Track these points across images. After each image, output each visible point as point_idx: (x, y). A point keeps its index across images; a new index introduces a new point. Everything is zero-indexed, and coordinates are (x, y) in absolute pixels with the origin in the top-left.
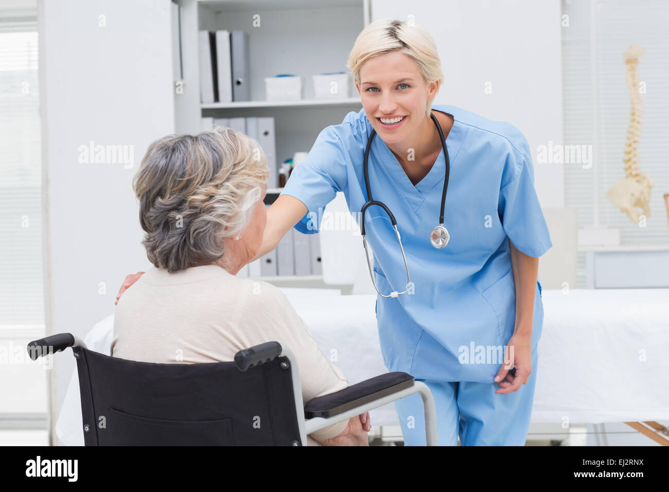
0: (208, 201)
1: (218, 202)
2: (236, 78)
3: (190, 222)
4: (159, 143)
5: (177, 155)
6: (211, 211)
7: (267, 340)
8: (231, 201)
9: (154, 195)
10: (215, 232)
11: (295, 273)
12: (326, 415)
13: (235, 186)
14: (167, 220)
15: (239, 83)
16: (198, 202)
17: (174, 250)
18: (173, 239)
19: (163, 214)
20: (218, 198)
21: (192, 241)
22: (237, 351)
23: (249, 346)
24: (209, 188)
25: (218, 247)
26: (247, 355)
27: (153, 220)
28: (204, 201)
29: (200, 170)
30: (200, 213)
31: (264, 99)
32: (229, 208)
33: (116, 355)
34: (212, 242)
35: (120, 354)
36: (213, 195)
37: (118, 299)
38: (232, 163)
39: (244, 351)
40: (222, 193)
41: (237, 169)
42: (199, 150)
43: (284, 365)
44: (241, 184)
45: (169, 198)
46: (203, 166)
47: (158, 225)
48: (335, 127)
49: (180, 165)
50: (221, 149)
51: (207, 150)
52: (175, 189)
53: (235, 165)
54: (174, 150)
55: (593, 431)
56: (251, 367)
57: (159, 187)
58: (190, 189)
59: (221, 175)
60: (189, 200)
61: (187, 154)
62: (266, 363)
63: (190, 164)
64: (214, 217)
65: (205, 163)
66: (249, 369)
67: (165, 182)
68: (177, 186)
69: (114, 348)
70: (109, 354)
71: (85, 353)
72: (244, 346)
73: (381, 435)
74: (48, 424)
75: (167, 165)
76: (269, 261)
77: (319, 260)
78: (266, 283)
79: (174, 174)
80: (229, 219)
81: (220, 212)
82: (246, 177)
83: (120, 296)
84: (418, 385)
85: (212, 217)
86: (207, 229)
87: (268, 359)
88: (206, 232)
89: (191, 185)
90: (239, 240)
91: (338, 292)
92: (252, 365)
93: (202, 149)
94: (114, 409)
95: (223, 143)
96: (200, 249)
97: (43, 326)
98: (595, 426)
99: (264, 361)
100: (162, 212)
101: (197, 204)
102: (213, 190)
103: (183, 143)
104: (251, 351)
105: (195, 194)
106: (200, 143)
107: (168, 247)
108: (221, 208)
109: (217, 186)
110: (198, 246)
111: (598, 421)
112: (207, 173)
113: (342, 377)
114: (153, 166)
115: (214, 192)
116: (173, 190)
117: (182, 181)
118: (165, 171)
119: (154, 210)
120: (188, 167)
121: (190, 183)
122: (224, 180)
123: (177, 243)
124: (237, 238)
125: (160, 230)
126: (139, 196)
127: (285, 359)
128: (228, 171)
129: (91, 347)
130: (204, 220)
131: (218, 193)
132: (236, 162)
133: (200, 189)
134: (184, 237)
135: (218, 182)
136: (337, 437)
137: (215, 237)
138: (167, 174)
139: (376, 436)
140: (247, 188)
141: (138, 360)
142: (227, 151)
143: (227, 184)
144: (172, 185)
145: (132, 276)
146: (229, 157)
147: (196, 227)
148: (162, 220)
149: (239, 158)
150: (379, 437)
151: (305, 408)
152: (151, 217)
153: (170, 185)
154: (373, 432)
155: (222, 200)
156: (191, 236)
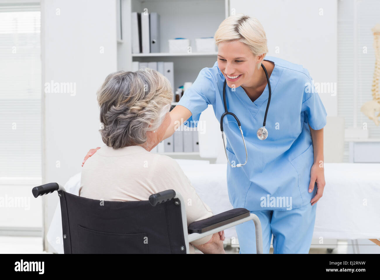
0: (142, 110)
1: (147, 111)
2: (152, 40)
3: (130, 122)
4: (115, 75)
5: (125, 82)
6: (144, 116)
7: (167, 189)
8: (155, 111)
9: (110, 104)
10: (144, 128)
11: (183, 151)
12: (200, 232)
13: (156, 103)
14: (117, 118)
15: (154, 42)
16: (136, 110)
17: (120, 137)
18: (119, 130)
19: (114, 116)
20: (147, 109)
21: (130, 132)
22: (151, 194)
23: (157, 192)
24: (142, 103)
25: (144, 136)
26: (156, 197)
27: (109, 118)
28: (139, 110)
29: (138, 92)
30: (137, 117)
31: (168, 52)
32: (153, 115)
33: (81, 196)
34: (142, 134)
35: (84, 195)
36: (144, 107)
37: (83, 164)
38: (155, 90)
39: (154, 195)
40: (149, 106)
41: (158, 93)
42: (138, 80)
43: (177, 203)
44: (160, 102)
45: (119, 106)
46: (139, 90)
47: (111, 122)
48: (209, 69)
49: (127, 89)
50: (149, 81)
51: (142, 81)
52: (123, 102)
53: (157, 91)
54: (123, 79)
55: (351, 243)
56: (158, 204)
57: (114, 100)
58: (132, 102)
59: (150, 96)
60: (131, 108)
61: (131, 83)
62: (166, 202)
63: (133, 88)
64: (145, 119)
65: (141, 88)
66: (157, 205)
67: (118, 97)
68: (124, 100)
69: (81, 192)
70: (78, 195)
71: (65, 194)
72: (155, 192)
73: (231, 244)
74: (42, 233)
75: (119, 88)
76: (169, 144)
77: (198, 143)
78: (167, 156)
79: (123, 94)
80: (153, 121)
81: (148, 117)
82: (163, 98)
83: (85, 162)
84: (253, 216)
85: (143, 120)
86: (139, 126)
87: (168, 200)
88: (138, 128)
89: (132, 100)
90: (155, 133)
91: (208, 162)
92: (158, 203)
93: (139, 80)
94: (80, 226)
95: (150, 78)
96: (134, 137)
97: (41, 178)
98: (352, 241)
99: (165, 201)
100: (114, 114)
101: (135, 111)
102: (144, 104)
103: (128, 76)
104: (158, 195)
105: (134, 106)
106: (138, 77)
107: (117, 135)
108: (149, 115)
109: (147, 102)
110: (133, 135)
111: (354, 238)
112: (141, 95)
113: (209, 210)
114: (111, 88)
115: (145, 105)
116: (122, 102)
117: (127, 97)
118: (118, 91)
119: (110, 113)
120: (131, 90)
121: (132, 99)
122: (151, 99)
123: (122, 133)
124: (154, 132)
125: (112, 124)
126: (100, 104)
127: (178, 200)
128: (153, 94)
129: (68, 191)
130: (138, 121)
131: (148, 106)
132: (158, 89)
133: (137, 103)
134: (126, 130)
135: (148, 100)
136: (206, 244)
137: (143, 131)
138: (119, 93)
139: (228, 244)
140: (163, 104)
141: (94, 199)
142: (153, 82)
143: (153, 101)
144: (121, 99)
145: (93, 150)
146: (154, 86)
147: (133, 125)
148: (114, 119)
149: (159, 86)
150: (229, 245)
151: (188, 228)
152: (107, 116)
153: (120, 99)
154: (226, 242)
155: (150, 110)
156: (130, 129)
